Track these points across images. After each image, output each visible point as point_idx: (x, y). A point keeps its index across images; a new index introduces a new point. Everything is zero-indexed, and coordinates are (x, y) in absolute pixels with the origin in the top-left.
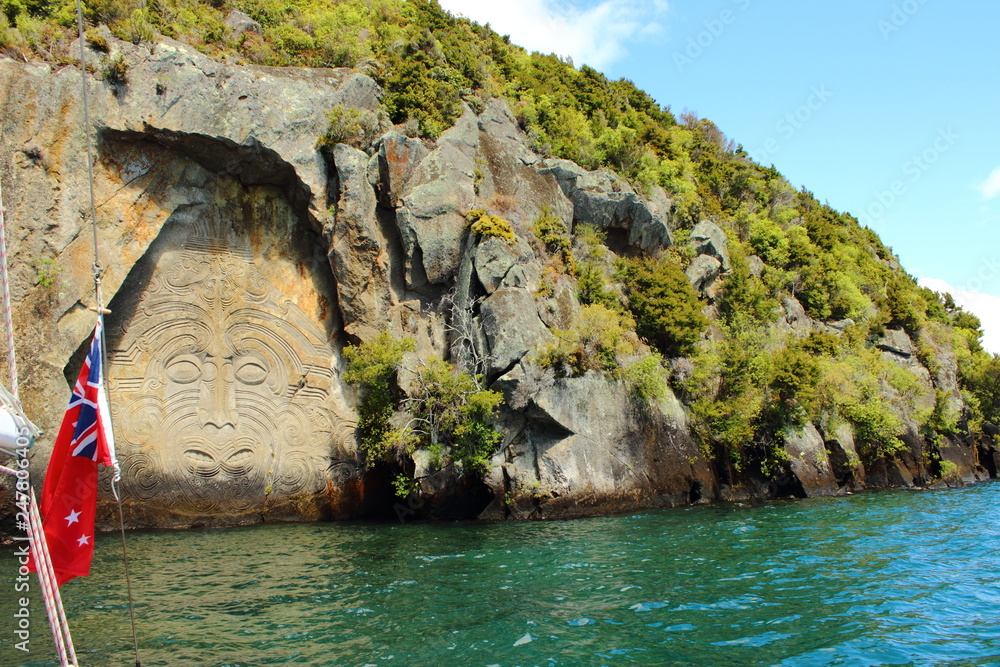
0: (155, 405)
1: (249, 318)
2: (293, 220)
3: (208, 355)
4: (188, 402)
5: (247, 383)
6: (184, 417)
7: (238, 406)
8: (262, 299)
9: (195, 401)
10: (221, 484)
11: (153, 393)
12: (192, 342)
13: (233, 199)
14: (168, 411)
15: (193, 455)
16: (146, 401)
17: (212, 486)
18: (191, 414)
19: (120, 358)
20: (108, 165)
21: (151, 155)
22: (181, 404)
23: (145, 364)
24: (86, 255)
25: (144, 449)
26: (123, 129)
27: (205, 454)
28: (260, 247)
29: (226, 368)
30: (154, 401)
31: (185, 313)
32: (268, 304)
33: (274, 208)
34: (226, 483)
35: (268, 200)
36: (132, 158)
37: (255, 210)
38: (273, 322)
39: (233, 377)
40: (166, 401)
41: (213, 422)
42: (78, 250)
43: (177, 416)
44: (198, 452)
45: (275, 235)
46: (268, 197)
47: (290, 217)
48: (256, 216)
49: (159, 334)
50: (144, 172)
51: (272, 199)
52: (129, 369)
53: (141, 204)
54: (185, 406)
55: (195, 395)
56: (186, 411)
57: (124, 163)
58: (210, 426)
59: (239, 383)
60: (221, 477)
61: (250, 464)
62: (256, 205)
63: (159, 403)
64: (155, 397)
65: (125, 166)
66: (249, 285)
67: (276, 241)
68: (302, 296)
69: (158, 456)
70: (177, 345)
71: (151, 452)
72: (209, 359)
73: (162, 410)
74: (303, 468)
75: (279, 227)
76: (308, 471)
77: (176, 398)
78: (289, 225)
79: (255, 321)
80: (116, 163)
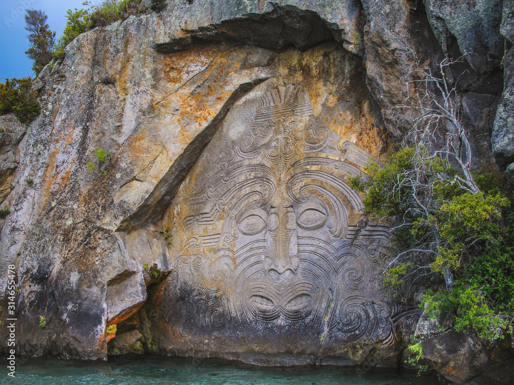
0: (227, 256)
1: (308, 167)
2: (350, 65)
3: (272, 207)
4: (256, 251)
5: (306, 229)
6: (252, 265)
7: (299, 251)
8: (321, 146)
9: (261, 251)
10: (281, 327)
11: (227, 246)
12: (257, 197)
13: (294, 66)
14: (238, 261)
15: (258, 299)
16: (222, 253)
17: (271, 330)
18: (257, 263)
19: (205, 219)
20: (169, 71)
21: (208, 53)
22: (249, 254)
23: (221, 221)
24: (142, 142)
25: (218, 294)
26: (167, 40)
27: (268, 299)
28: (319, 99)
29: (287, 216)
30: (227, 253)
31: (253, 174)
32: (328, 150)
33: (332, 61)
34: (284, 327)
35: (326, 55)
36: (191, 61)
37: (314, 68)
38: (332, 166)
39: (295, 224)
40: (238, 251)
41: (275, 268)
42: (137, 139)
43: (246, 264)
44: (262, 297)
45: (333, 84)
46: (325, 53)
47: (347, 64)
48: (314, 72)
49: (233, 195)
50: (204, 68)
51: (330, 53)
52: (210, 227)
53: (199, 93)
54: (253, 255)
55: (261, 244)
56: (253, 260)
57: (184, 67)
58: (272, 273)
59: (300, 230)
60: (280, 321)
61: (309, 309)
62: (314, 64)
63: (231, 254)
64: (229, 249)
65: (186, 69)
66: (308, 136)
67: (334, 88)
68: (361, 134)
69: (228, 300)
70: (246, 202)
71: (224, 297)
72: (273, 210)
73: (234, 259)
74: (363, 313)
75: (336, 76)
76: (368, 317)
77: (245, 250)
78: (346, 71)
79: (314, 168)
80: (176, 69)
